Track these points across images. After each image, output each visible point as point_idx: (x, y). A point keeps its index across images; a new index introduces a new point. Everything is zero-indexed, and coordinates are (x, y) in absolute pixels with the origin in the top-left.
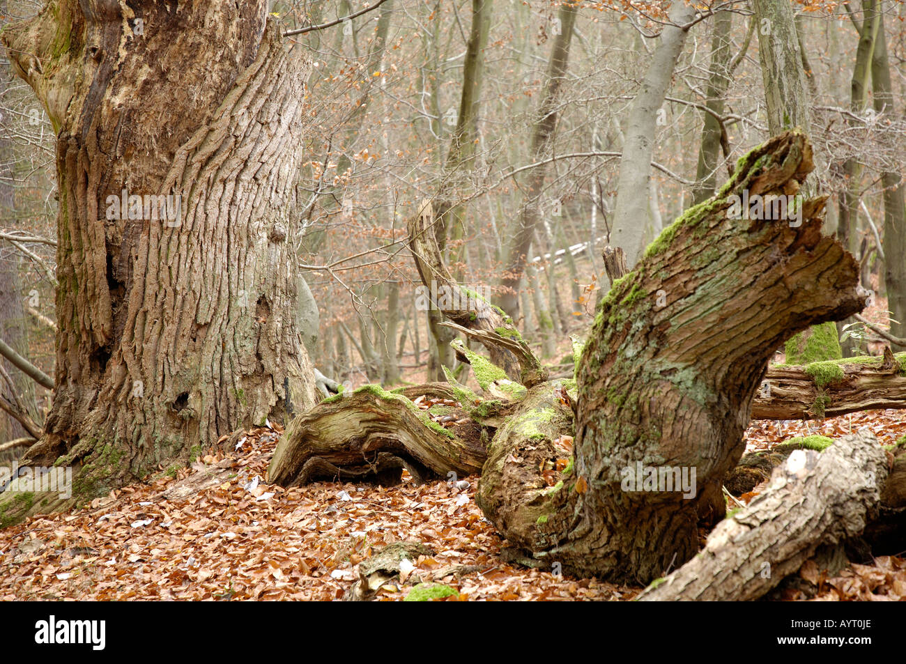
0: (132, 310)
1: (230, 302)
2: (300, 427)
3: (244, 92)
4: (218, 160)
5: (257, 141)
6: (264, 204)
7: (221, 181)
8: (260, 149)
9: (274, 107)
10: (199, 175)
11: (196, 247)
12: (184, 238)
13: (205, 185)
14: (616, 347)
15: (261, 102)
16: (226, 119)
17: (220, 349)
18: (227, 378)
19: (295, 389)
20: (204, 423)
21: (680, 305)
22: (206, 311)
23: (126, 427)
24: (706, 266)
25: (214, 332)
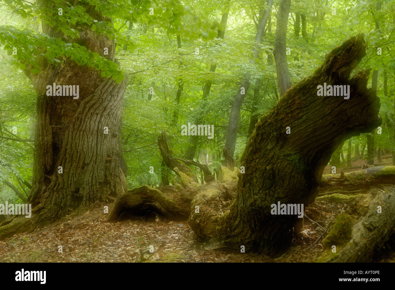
0: (61, 158)
1: (96, 156)
2: (119, 200)
3: (106, 84)
4: (95, 106)
5: (110, 101)
6: (111, 123)
7: (96, 114)
8: (111, 104)
9: (116, 90)
10: (88, 111)
11: (86, 136)
12: (82, 133)
13: (90, 115)
14: (262, 145)
15: (111, 88)
16: (99, 92)
17: (92, 173)
18: (94, 183)
19: (118, 188)
20: (84, 199)
21: (295, 124)
22: (88, 159)
23: (56, 199)
24: (308, 106)
25: (90, 167)
